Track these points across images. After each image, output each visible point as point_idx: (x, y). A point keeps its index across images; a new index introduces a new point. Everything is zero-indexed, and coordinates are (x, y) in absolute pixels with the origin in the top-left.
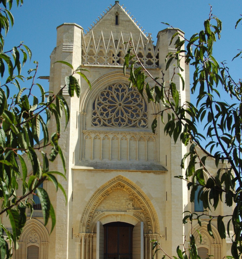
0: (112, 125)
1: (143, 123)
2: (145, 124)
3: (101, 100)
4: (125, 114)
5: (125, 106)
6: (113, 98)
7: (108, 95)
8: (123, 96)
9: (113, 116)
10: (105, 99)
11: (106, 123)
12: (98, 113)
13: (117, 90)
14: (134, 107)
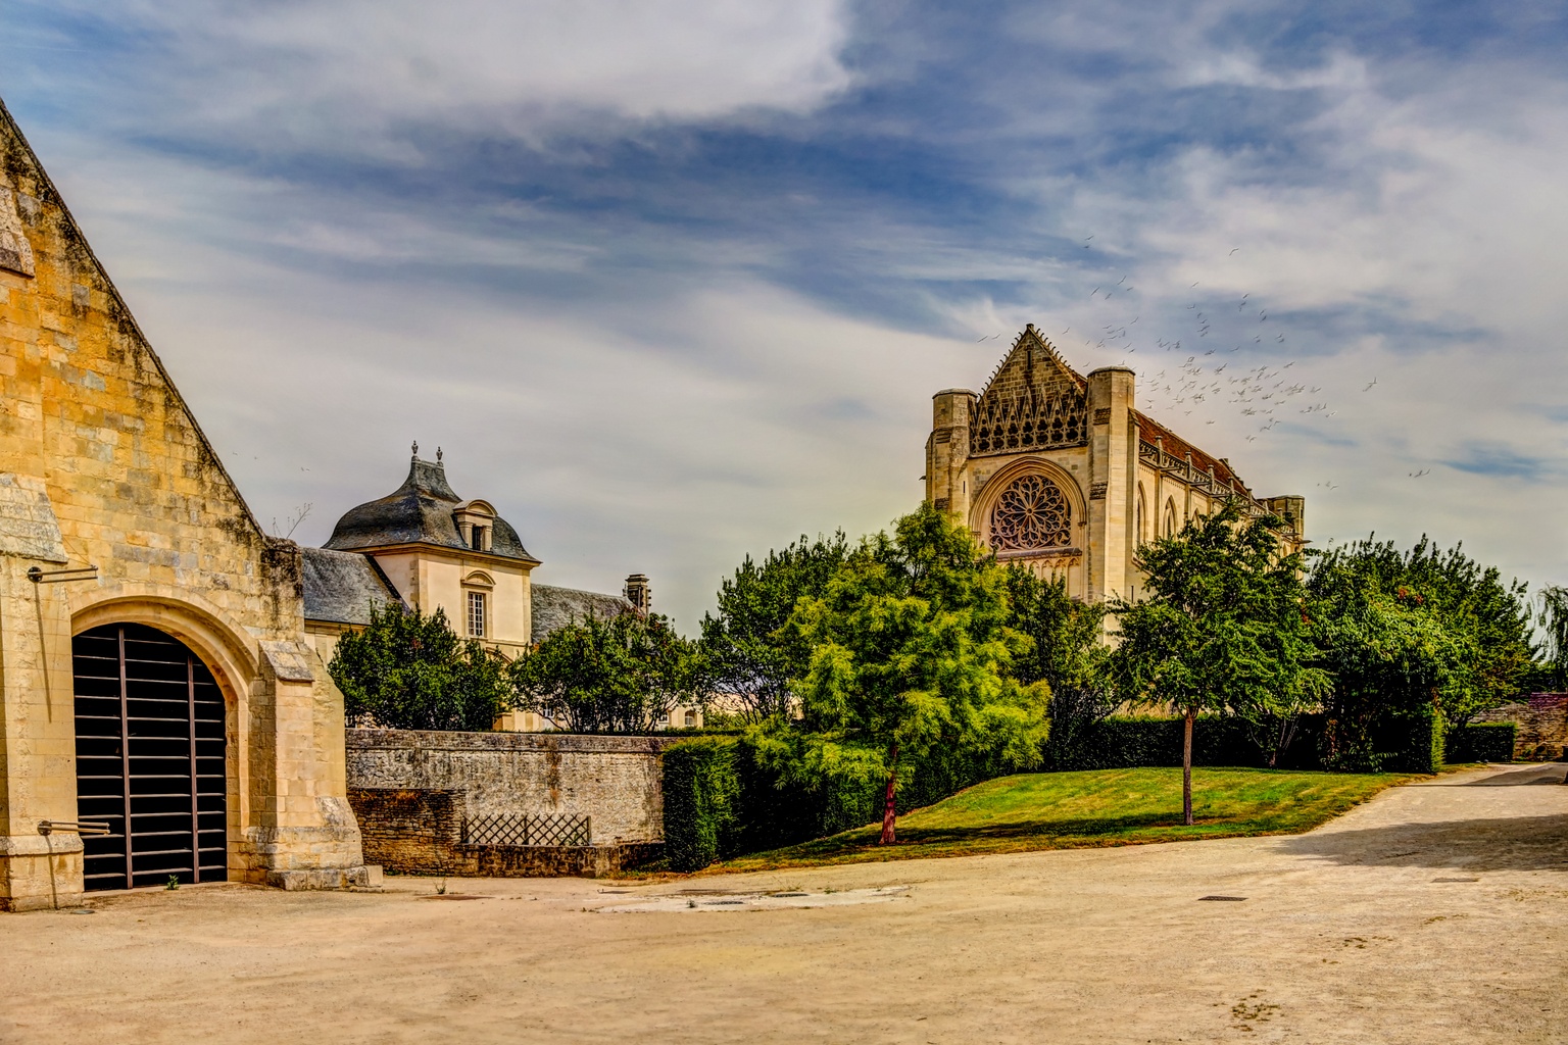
0: (1019, 545)
1: (1064, 537)
2: (1067, 539)
3: (1002, 508)
4: (1038, 525)
5: (1037, 513)
6: (1019, 501)
7: (1012, 497)
8: (1034, 495)
9: (1020, 531)
10: (1008, 505)
11: (1010, 543)
12: (999, 530)
13: (1026, 487)
14: (1050, 512)
